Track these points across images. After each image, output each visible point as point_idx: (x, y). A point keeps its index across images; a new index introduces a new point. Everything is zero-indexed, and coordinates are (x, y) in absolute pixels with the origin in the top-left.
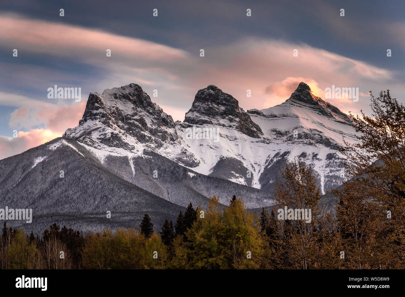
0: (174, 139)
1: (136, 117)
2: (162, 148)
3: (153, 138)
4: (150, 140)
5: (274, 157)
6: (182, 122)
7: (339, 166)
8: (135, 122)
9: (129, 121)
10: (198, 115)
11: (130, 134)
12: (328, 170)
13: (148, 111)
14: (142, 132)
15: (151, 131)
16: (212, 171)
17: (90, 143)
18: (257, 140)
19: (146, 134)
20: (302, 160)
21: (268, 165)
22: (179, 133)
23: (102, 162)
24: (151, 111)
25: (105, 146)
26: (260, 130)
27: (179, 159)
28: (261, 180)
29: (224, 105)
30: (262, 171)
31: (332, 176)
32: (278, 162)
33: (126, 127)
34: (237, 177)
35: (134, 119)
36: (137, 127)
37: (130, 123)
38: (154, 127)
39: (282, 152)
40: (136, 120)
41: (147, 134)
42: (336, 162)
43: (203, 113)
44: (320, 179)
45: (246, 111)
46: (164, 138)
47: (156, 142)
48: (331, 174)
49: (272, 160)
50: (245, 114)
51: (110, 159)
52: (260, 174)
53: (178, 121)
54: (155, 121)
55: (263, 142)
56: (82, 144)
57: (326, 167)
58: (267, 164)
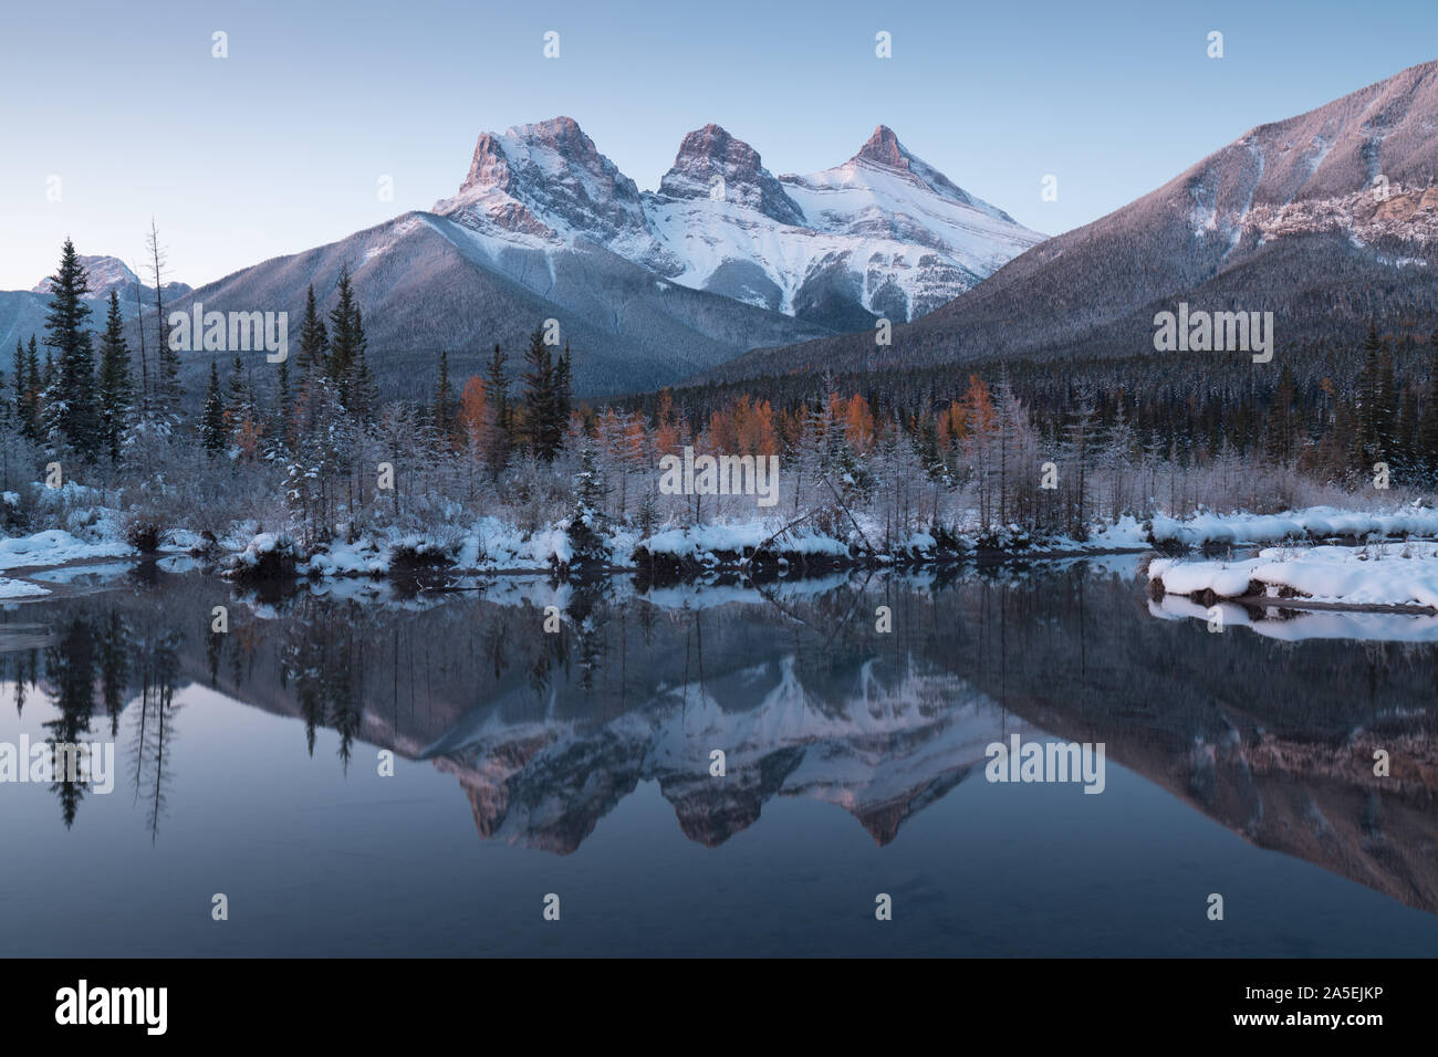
0: (638, 224)
1: (568, 181)
2: (615, 240)
3: (599, 220)
4: (593, 225)
5: (822, 262)
6: (655, 192)
7: (942, 280)
8: (567, 190)
9: (555, 188)
10: (685, 179)
11: (556, 212)
12: (921, 285)
13: (591, 170)
14: (578, 210)
15: (595, 208)
16: (706, 284)
17: (473, 224)
18: (793, 228)
19: (585, 213)
20: (876, 267)
21: (812, 275)
22: (649, 214)
23: (495, 259)
24: (596, 170)
25: (502, 230)
26: (800, 213)
27: (647, 262)
28: (796, 302)
29: (734, 162)
30: (799, 287)
31: (927, 297)
32: (830, 270)
33: (549, 198)
34: (753, 297)
35: (563, 185)
36: (569, 198)
37: (555, 192)
38: (602, 200)
39: (838, 252)
40: (568, 186)
41: (587, 212)
42: (936, 272)
43: (695, 176)
44: (905, 302)
45: (777, 177)
46: (619, 222)
47: (604, 229)
48: (925, 294)
49: (818, 267)
50: (773, 181)
51: (509, 254)
52: (795, 291)
53: (647, 191)
54: (603, 189)
55: (805, 233)
56: (457, 225)
57: (918, 281)
58: (809, 274)
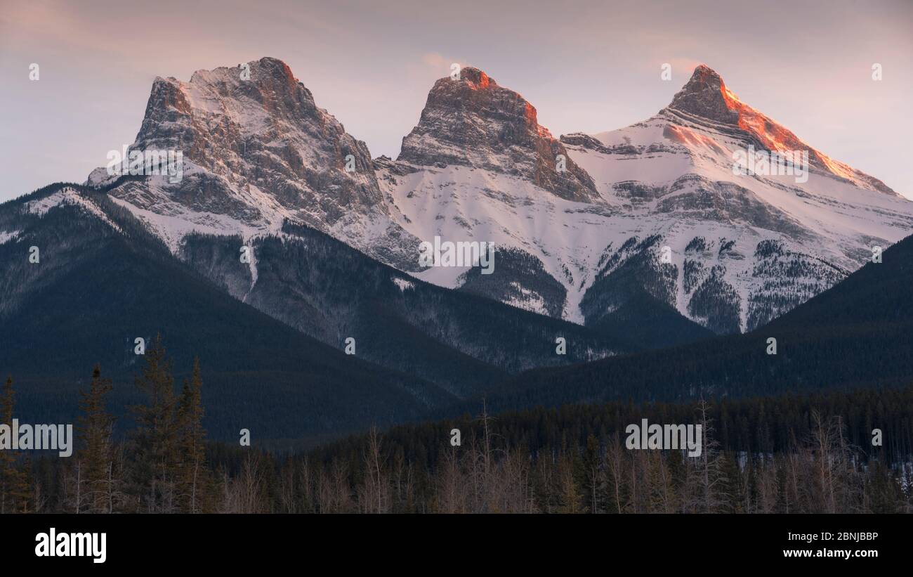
0: (370, 200)
1: (273, 144)
2: (340, 223)
3: (318, 196)
4: (310, 202)
5: (620, 251)
6: (394, 158)
7: (789, 273)
8: (273, 156)
9: (258, 153)
10: (433, 141)
11: (259, 185)
12: (760, 282)
13: (305, 129)
14: (289, 181)
15: (310, 178)
16: (462, 282)
17: (143, 200)
18: (582, 206)
19: (299, 186)
20: (695, 257)
21: (605, 270)
22: (384, 186)
23: (173, 249)
24: (314, 129)
25: (185, 209)
26: (591, 186)
27: (382, 251)
28: (584, 305)
29: (500, 118)
30: (589, 284)
31: (769, 298)
32: (631, 261)
33: (248, 167)
34: (526, 298)
35: (269, 149)
36: (277, 167)
37: (259, 159)
38: (320, 170)
39: (641, 238)
40: (275, 150)
41: (300, 185)
42: (781, 264)
43: (447, 137)
44: (737, 304)
45: (556, 136)
46: (346, 199)
47: (325, 207)
48: (766, 293)
49: (616, 257)
50: (554, 144)
51: (194, 242)
52: (584, 291)
53: (383, 158)
54: (323, 154)
55: (596, 211)
56: (121, 203)
57: (754, 275)
58: (603, 266)
